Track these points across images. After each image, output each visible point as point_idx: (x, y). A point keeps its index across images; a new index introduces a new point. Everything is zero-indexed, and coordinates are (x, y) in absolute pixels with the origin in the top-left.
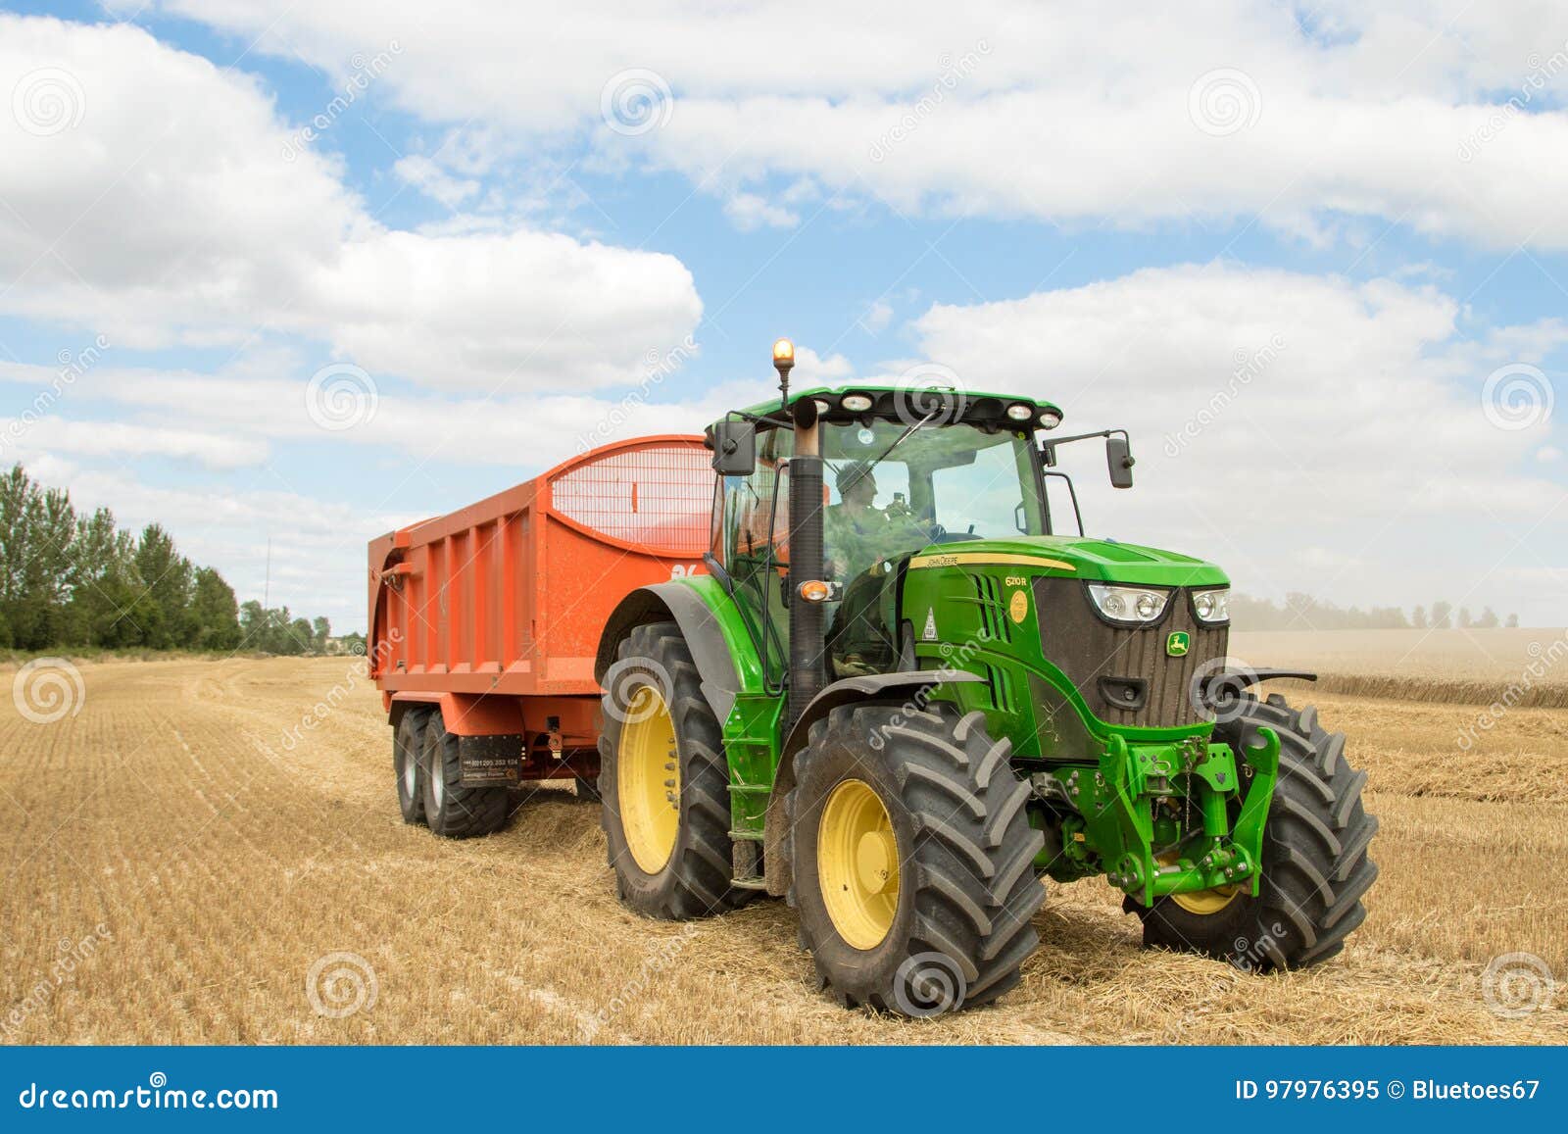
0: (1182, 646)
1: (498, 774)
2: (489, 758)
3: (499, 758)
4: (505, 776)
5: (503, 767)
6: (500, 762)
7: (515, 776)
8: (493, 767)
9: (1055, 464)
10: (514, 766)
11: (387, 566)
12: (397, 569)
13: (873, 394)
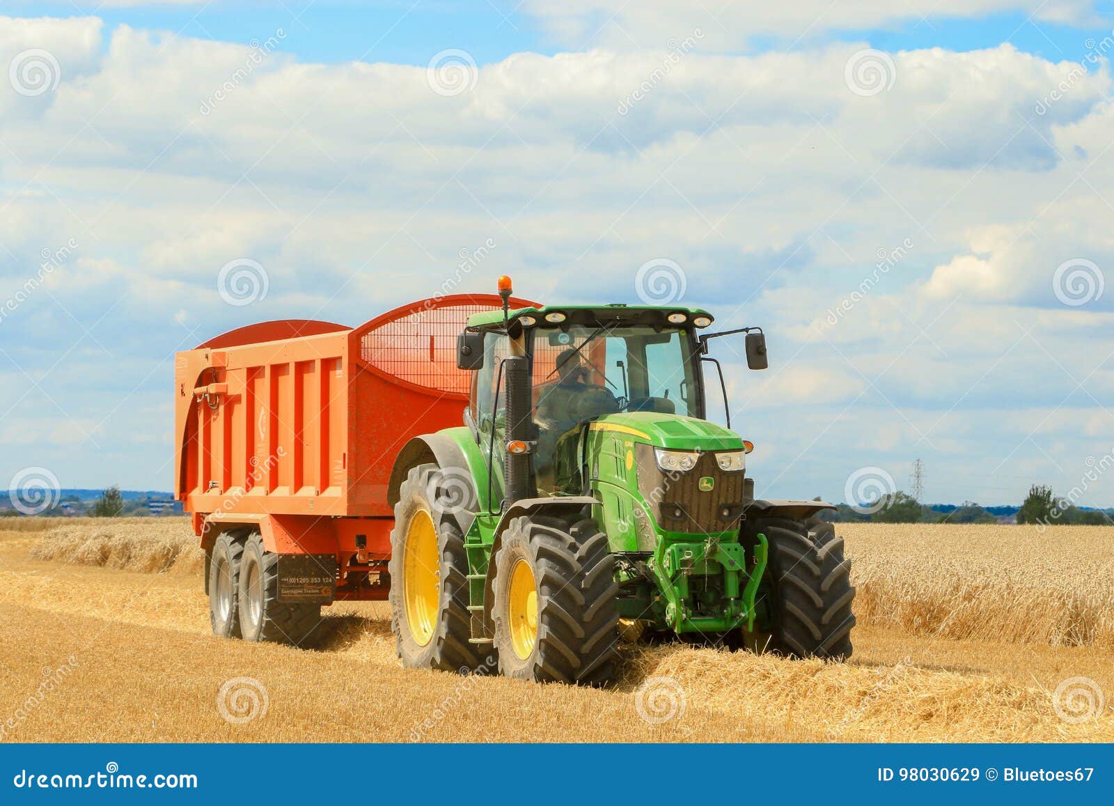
0: (709, 485)
1: (314, 591)
2: (304, 575)
3: (314, 576)
4: (320, 593)
5: (318, 584)
6: (315, 580)
7: (330, 594)
8: (309, 584)
9: (707, 353)
10: (329, 584)
11: (200, 383)
12: (212, 388)
13: (566, 311)
